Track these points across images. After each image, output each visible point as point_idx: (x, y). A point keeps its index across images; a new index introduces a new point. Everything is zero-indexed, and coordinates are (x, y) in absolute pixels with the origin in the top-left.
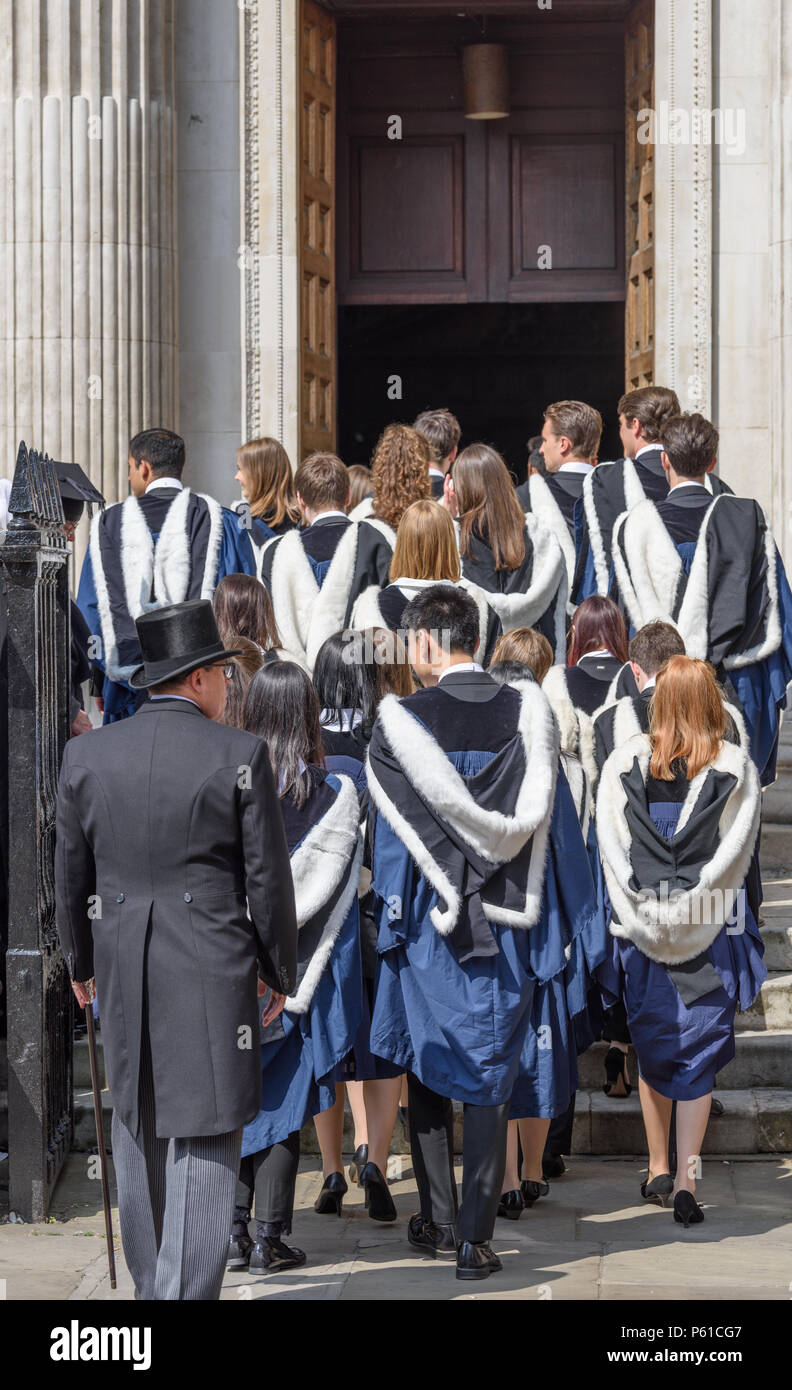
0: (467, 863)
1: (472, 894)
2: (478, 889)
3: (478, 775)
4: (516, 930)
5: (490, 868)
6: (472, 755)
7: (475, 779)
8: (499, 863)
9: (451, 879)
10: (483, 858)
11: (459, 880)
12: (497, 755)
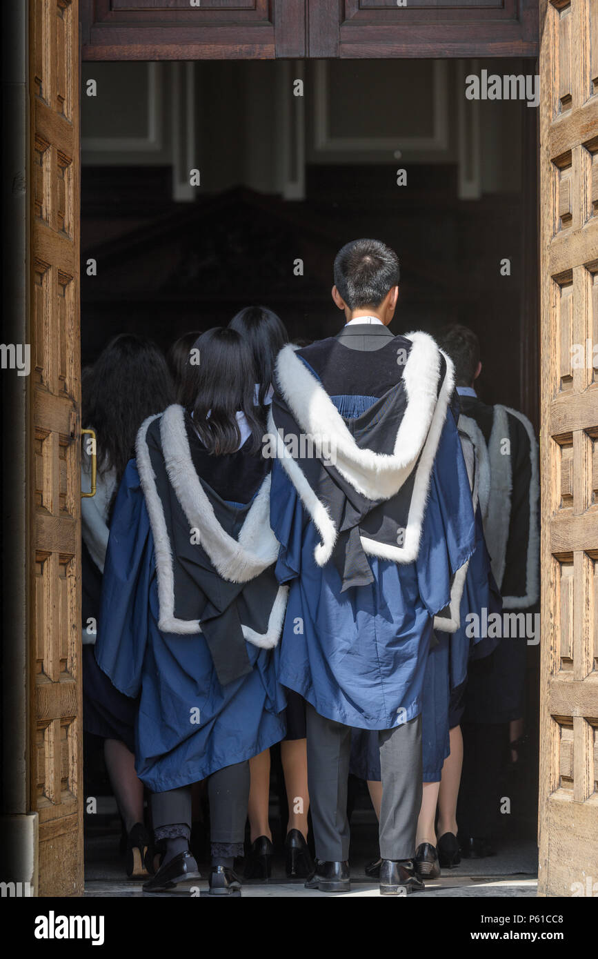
0: (346, 499)
1: (351, 529)
2: (356, 523)
3: (361, 417)
4: (399, 565)
5: (368, 505)
6: (358, 399)
7: (358, 421)
8: (378, 501)
9: (332, 514)
10: (361, 495)
11: (338, 516)
12: (379, 400)
